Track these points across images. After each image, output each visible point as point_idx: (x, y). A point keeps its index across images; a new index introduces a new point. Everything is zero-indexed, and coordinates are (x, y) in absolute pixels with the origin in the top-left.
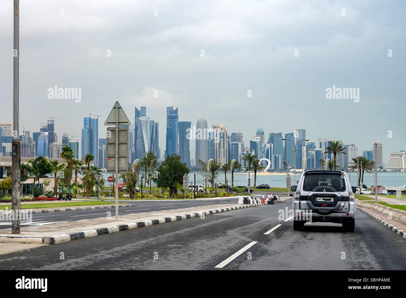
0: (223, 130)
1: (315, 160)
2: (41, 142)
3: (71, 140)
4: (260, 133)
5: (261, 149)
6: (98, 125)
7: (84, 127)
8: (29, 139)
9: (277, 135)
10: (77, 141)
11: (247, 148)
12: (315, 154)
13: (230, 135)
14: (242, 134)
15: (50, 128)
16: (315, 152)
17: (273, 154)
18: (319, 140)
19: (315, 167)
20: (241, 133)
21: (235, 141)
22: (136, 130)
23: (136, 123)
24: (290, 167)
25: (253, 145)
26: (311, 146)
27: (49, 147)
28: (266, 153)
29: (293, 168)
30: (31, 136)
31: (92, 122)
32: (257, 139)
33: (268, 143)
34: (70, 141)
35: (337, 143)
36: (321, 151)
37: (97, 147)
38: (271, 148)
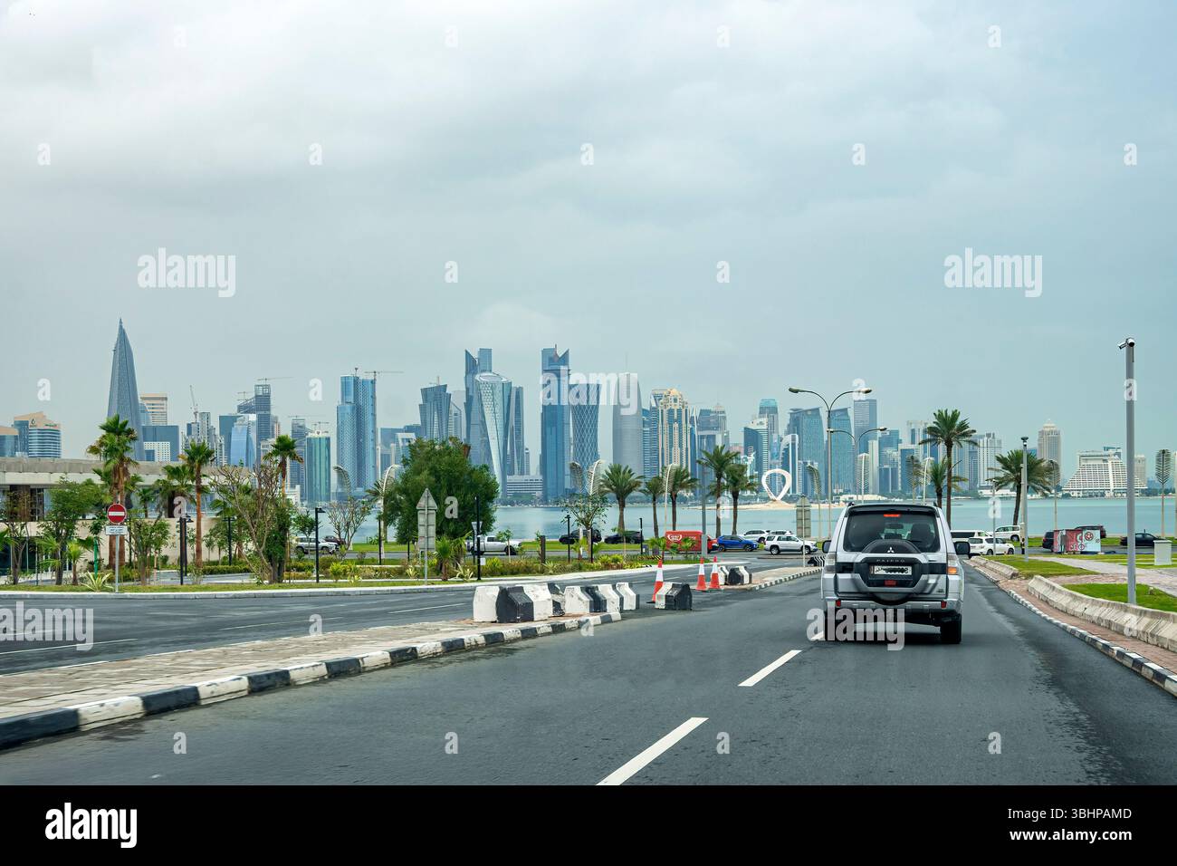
0: (678, 403)
1: (900, 471)
2: (238, 437)
3: (312, 432)
4: (767, 410)
5: (770, 448)
6: (377, 395)
7: (342, 399)
8: (210, 431)
9: (809, 413)
10: (326, 435)
11: (736, 445)
12: (899, 458)
13: (696, 414)
14: (723, 412)
15: (261, 403)
16: (899, 452)
17: (799, 459)
18: (909, 423)
19: (900, 489)
20: (722, 409)
21: (708, 429)
22: (468, 405)
23: (467, 389)
24: (841, 491)
25: (752, 437)
26: (890, 440)
27: (258, 450)
28: (781, 456)
29: (846, 492)
30: (215, 423)
31: (360, 386)
32: (761, 423)
33: (788, 433)
34: (310, 435)
35: (955, 416)
36: (913, 450)
37: (374, 449)
38: (793, 445)
